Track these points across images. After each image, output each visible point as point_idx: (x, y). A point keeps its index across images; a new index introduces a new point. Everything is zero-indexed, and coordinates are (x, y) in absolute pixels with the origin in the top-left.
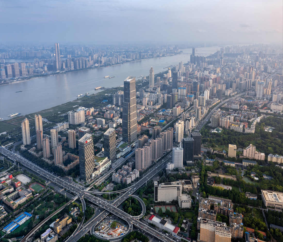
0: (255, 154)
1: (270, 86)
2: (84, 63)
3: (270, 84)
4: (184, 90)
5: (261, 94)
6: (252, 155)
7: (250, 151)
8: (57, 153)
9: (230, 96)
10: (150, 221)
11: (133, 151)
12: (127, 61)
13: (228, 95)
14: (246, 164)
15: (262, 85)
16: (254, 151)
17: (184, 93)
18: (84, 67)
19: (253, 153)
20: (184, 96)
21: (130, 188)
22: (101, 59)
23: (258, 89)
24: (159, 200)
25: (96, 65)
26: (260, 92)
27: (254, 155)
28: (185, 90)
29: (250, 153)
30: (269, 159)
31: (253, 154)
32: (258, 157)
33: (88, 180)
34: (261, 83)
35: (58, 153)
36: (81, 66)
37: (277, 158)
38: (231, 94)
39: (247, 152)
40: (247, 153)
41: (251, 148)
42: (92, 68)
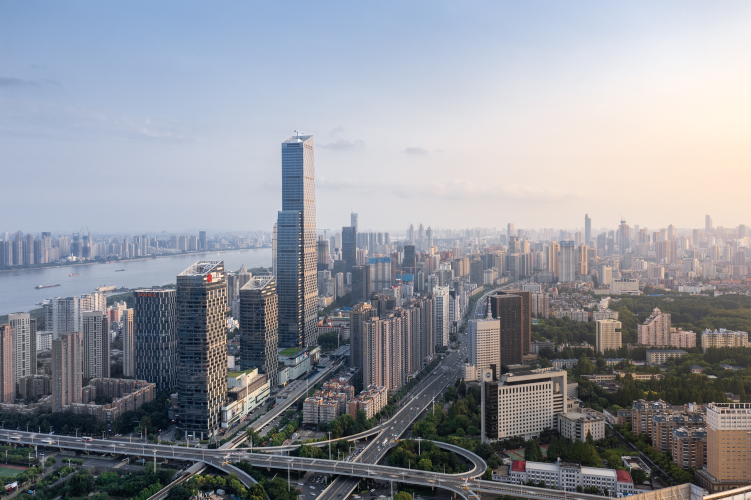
0: (670, 333)
1: (585, 255)
2: (32, 250)
3: (585, 251)
4: (386, 264)
5: (571, 271)
6: (663, 338)
7: (658, 328)
8: (66, 358)
9: (496, 285)
10: (521, 473)
11: (319, 370)
12: (165, 254)
13: (492, 283)
14: (659, 359)
15: (571, 248)
16: (666, 325)
17: (386, 273)
18: (32, 262)
19: (666, 332)
20: (385, 282)
21: (380, 430)
22: (85, 243)
23: (564, 260)
24: (502, 434)
25: (70, 258)
26: (568, 268)
27: (669, 337)
28: (389, 266)
29: (658, 333)
30: (706, 344)
31: (666, 336)
32: (680, 340)
33: (212, 431)
34: (569, 244)
35: (70, 359)
36: (20, 258)
37: (726, 336)
38: (498, 281)
39: (651, 330)
40: (649, 333)
41: (658, 318)
42: (58, 265)
